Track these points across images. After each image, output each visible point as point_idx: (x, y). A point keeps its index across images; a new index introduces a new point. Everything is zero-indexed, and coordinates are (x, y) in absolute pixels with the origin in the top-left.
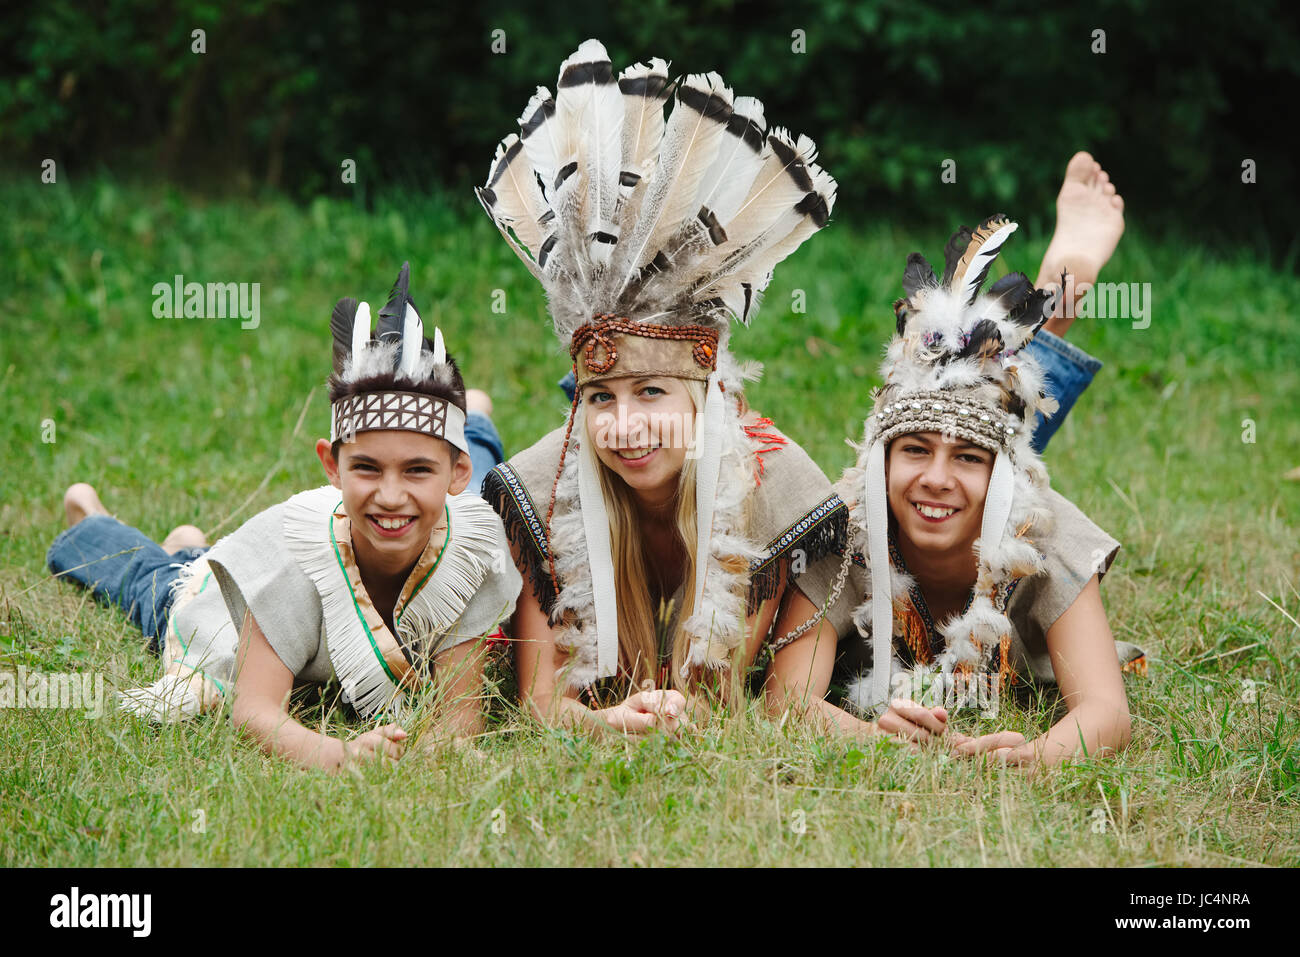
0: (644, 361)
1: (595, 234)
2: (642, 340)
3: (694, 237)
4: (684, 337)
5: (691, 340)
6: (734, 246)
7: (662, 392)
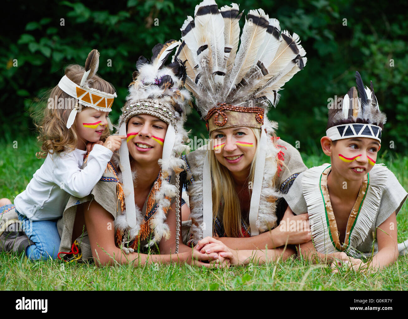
0: (238, 121)
1: (216, 72)
2: (237, 113)
3: (256, 73)
4: (252, 111)
5: (255, 113)
6: (271, 76)
7: (244, 134)
